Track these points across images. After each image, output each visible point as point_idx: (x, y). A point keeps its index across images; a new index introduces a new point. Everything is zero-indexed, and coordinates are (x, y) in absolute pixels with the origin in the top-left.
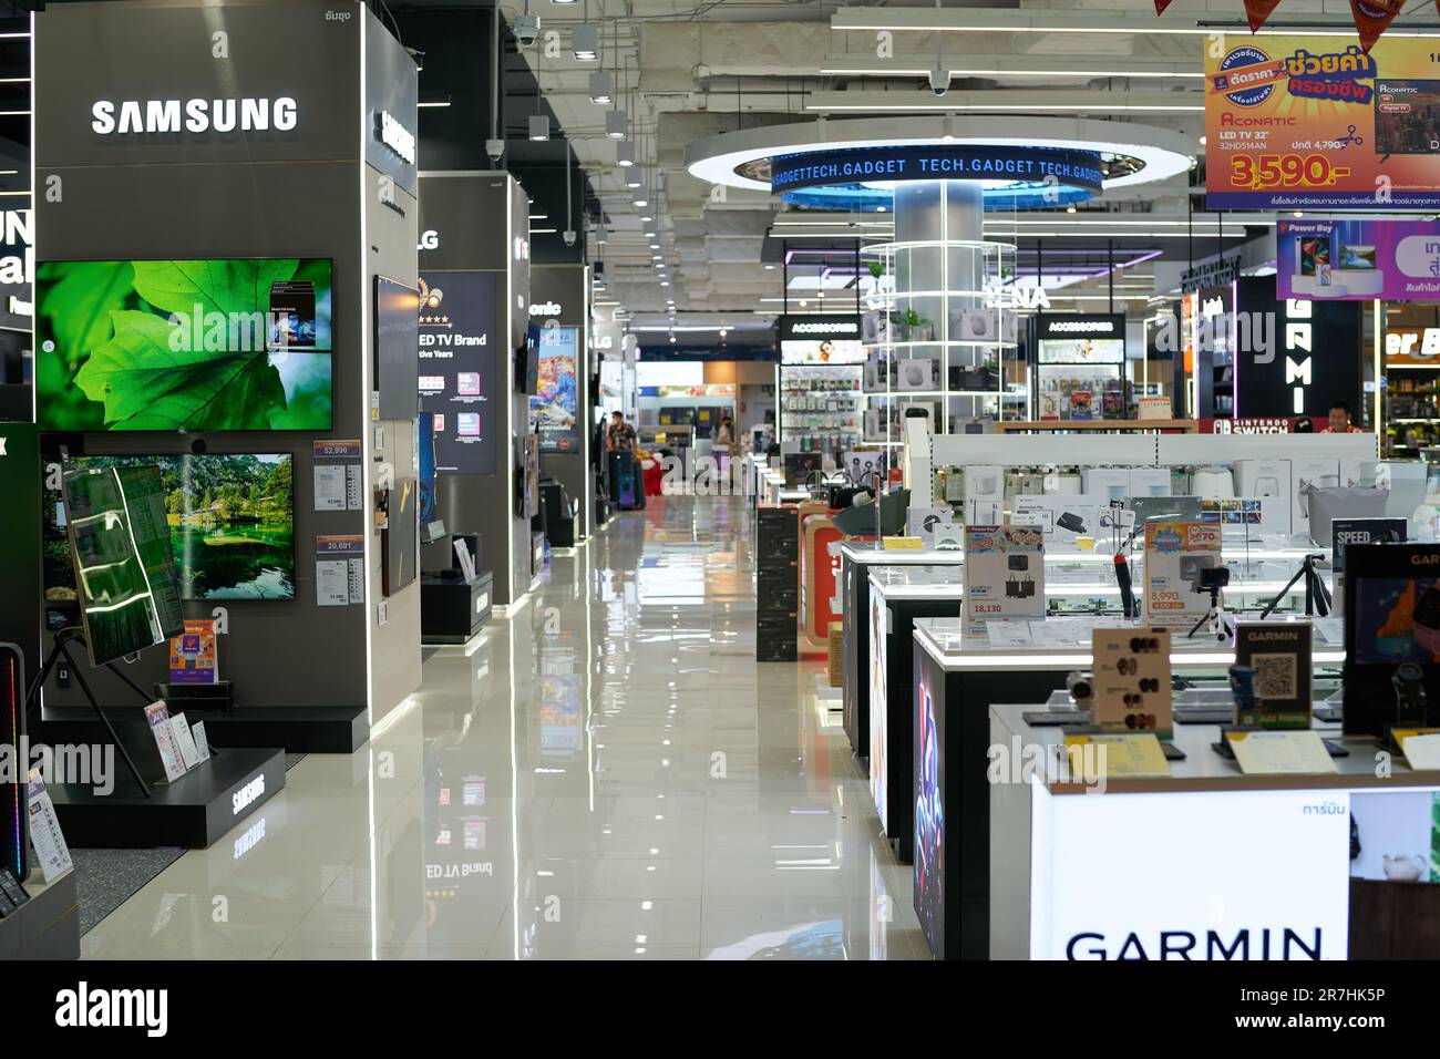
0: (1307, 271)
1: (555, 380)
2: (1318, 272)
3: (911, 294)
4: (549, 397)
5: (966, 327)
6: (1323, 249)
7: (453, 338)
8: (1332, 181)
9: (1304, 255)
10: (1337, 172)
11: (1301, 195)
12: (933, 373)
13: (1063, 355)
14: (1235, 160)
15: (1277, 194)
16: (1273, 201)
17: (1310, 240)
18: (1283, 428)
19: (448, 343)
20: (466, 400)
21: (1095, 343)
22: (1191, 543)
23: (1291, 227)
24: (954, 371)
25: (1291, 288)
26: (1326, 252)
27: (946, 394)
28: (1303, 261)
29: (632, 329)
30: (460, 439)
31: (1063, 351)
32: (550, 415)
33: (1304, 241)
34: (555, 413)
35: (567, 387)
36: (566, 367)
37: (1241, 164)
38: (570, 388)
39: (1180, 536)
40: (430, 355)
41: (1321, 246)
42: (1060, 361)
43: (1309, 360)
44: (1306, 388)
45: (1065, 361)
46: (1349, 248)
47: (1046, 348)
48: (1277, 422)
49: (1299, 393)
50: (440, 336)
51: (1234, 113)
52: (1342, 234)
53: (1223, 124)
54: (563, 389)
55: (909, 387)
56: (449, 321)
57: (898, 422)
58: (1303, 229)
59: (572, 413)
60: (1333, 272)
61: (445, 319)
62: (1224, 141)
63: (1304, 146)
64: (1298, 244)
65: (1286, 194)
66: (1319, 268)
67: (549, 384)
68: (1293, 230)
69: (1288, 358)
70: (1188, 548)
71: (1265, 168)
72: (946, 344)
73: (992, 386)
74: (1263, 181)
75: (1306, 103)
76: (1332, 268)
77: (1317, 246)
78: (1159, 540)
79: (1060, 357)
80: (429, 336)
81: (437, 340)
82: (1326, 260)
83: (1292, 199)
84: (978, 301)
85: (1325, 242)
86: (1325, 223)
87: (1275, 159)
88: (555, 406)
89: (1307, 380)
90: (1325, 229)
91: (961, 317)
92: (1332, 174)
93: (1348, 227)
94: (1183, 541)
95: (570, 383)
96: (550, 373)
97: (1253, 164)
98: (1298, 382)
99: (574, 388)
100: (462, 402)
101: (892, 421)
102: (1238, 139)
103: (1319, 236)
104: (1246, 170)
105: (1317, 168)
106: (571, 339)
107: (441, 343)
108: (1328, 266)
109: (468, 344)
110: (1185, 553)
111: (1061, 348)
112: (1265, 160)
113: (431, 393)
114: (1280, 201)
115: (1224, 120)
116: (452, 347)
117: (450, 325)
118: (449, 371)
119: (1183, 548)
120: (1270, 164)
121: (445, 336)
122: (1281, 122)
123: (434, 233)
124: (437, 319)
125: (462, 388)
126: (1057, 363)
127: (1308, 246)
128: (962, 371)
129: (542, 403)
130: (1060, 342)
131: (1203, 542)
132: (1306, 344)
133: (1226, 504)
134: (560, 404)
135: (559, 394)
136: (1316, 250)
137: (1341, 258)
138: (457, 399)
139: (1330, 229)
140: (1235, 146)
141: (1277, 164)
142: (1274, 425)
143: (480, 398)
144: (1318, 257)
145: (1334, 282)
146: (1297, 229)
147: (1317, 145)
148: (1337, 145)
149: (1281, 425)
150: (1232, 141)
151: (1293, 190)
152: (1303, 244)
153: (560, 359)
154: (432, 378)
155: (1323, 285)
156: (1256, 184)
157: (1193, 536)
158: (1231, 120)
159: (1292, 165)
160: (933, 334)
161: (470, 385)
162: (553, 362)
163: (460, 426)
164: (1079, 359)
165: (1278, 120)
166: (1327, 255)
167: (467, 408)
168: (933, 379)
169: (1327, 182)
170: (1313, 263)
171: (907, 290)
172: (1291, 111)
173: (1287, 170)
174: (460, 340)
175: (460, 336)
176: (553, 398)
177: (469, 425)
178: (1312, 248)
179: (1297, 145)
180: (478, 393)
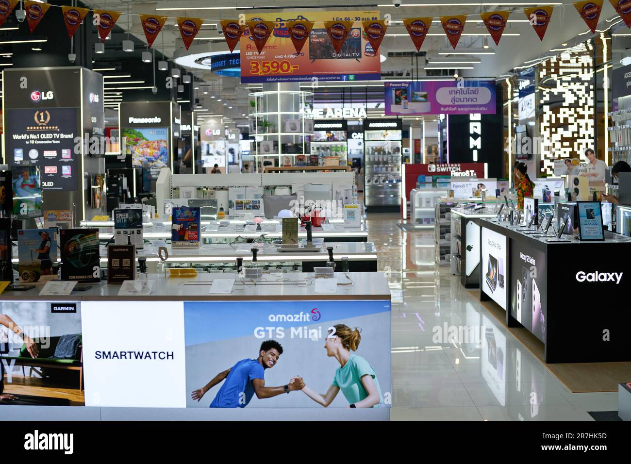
0: (397, 103)
1: (159, 150)
2: (402, 103)
3: (267, 114)
4: (156, 157)
5: (288, 127)
6: (404, 94)
7: (60, 136)
8: (291, 71)
9: (396, 96)
10: (294, 67)
11: (279, 77)
12: (274, 146)
13: (375, 137)
14: (252, 63)
15: (269, 77)
16: (268, 80)
17: (399, 90)
18: (458, 168)
19: (58, 137)
20: (65, 160)
21: (389, 132)
22: (61, 218)
23: (391, 85)
24: (283, 146)
25: (390, 110)
26: (406, 95)
27: (280, 155)
28: (396, 98)
29: (238, 126)
30: (63, 176)
31: (375, 135)
32: (157, 165)
33: (396, 90)
34: (159, 163)
35: (164, 153)
36: (163, 144)
37: (254, 65)
38: (165, 153)
39: (57, 216)
40: (51, 142)
41: (404, 92)
42: (374, 139)
43: (480, 138)
44: (478, 150)
45: (376, 139)
46: (416, 93)
47: (368, 134)
48: (456, 165)
49: (475, 153)
50: (55, 135)
51: (251, 44)
52: (413, 87)
53: (247, 49)
54: (162, 154)
55: (265, 152)
56: (58, 128)
57: (261, 167)
58: (396, 85)
59: (166, 164)
60: (409, 103)
61: (56, 127)
62: (248, 56)
63: (280, 57)
64: (394, 92)
65: (273, 77)
66: (403, 101)
67: (156, 151)
68: (392, 86)
69: (471, 138)
70: (59, 220)
71: (264, 66)
72: (280, 134)
73: (301, 152)
74: (263, 72)
75: (281, 39)
76: (409, 101)
77: (402, 92)
78: (49, 217)
79: (374, 138)
80: (50, 134)
81: (53, 136)
82: (406, 98)
83: (275, 78)
84: (297, 117)
85: (405, 90)
86: (405, 83)
87: (268, 63)
88: (159, 161)
89: (479, 147)
90: (405, 85)
91: (285, 123)
92: (291, 68)
93: (416, 84)
94: (58, 217)
95: (165, 151)
96: (157, 147)
97: (259, 65)
98: (475, 148)
99: (167, 153)
100: (63, 161)
101: (258, 167)
102: (253, 55)
103: (403, 88)
104: (256, 67)
105: (285, 66)
106: (165, 132)
107: (55, 137)
108: (407, 101)
109: (66, 137)
110: (58, 222)
111: (374, 134)
112: (264, 63)
113: (51, 158)
114: (270, 79)
115: (247, 47)
116: (59, 139)
117: (58, 130)
118: (58, 148)
119: (57, 220)
120: (266, 65)
121: (57, 134)
122: (271, 47)
123: (51, 92)
124: (53, 128)
125: (63, 155)
126: (373, 141)
127: (398, 92)
128: (286, 145)
129: (153, 160)
130: (374, 131)
131: (65, 218)
132: (479, 131)
133: (246, 202)
134: (161, 160)
135: (161, 155)
136: (401, 94)
137: (412, 97)
138: (62, 160)
139: (407, 85)
140: (252, 58)
141: (269, 65)
142: (454, 166)
143: (71, 160)
144: (402, 97)
145: (409, 107)
146: (393, 85)
147: (285, 56)
148: (294, 56)
149: (457, 166)
150: (250, 56)
151: (275, 75)
152: (396, 92)
153: (161, 141)
154: (51, 152)
155: (405, 108)
156: (260, 73)
157: (61, 216)
158: (250, 47)
159: (275, 65)
160: (274, 130)
161: (67, 154)
162: (158, 142)
163: (63, 171)
164: (382, 139)
165: (269, 47)
166: (406, 96)
167: (66, 164)
168: (274, 149)
169: (290, 71)
170: (400, 100)
171: (266, 112)
172: (275, 42)
173: (273, 67)
174: (62, 136)
175: (62, 134)
176: (158, 157)
177: (66, 170)
178: (400, 93)
179: (277, 57)
180: (70, 157)
